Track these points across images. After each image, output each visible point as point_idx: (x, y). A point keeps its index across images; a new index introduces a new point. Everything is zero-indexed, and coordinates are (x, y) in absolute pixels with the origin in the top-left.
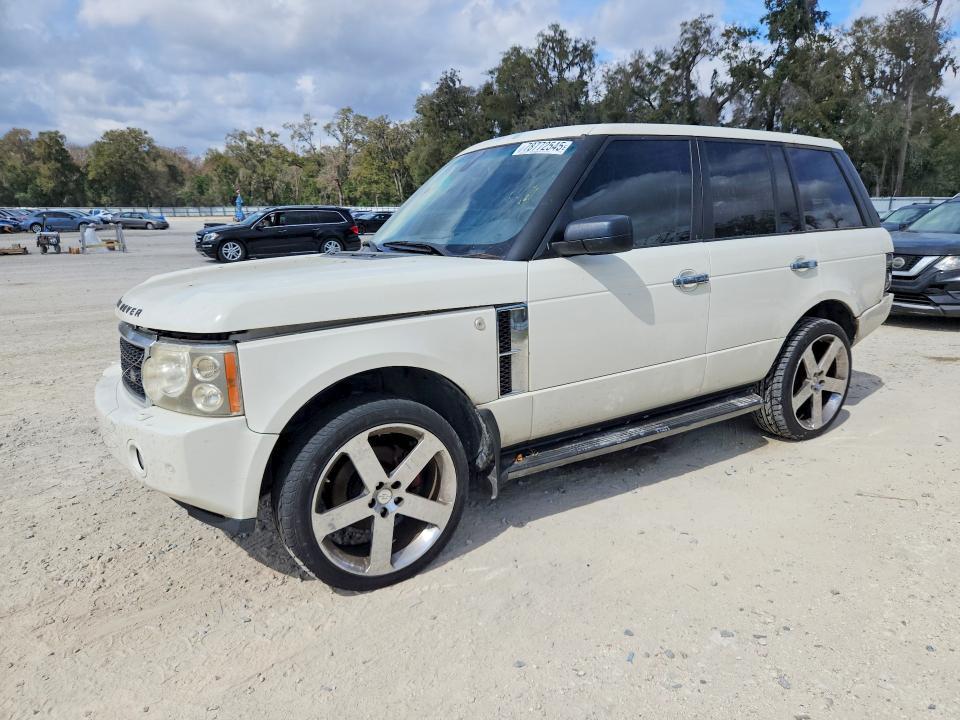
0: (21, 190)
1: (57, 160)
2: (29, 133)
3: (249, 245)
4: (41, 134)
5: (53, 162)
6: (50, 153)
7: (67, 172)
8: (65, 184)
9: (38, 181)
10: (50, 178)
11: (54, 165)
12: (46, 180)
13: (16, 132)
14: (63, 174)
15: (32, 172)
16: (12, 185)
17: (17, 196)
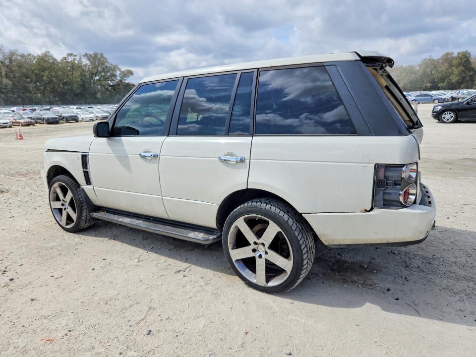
0: (441, 82)
1: (463, 66)
2: (453, 53)
3: (459, 114)
4: (459, 53)
5: (461, 67)
6: (461, 62)
7: (467, 72)
8: (464, 78)
9: (451, 78)
10: (457, 75)
11: (461, 68)
12: (456, 76)
13: (447, 54)
14: (465, 73)
15: (450, 73)
16: (439, 80)
17: (439, 85)
